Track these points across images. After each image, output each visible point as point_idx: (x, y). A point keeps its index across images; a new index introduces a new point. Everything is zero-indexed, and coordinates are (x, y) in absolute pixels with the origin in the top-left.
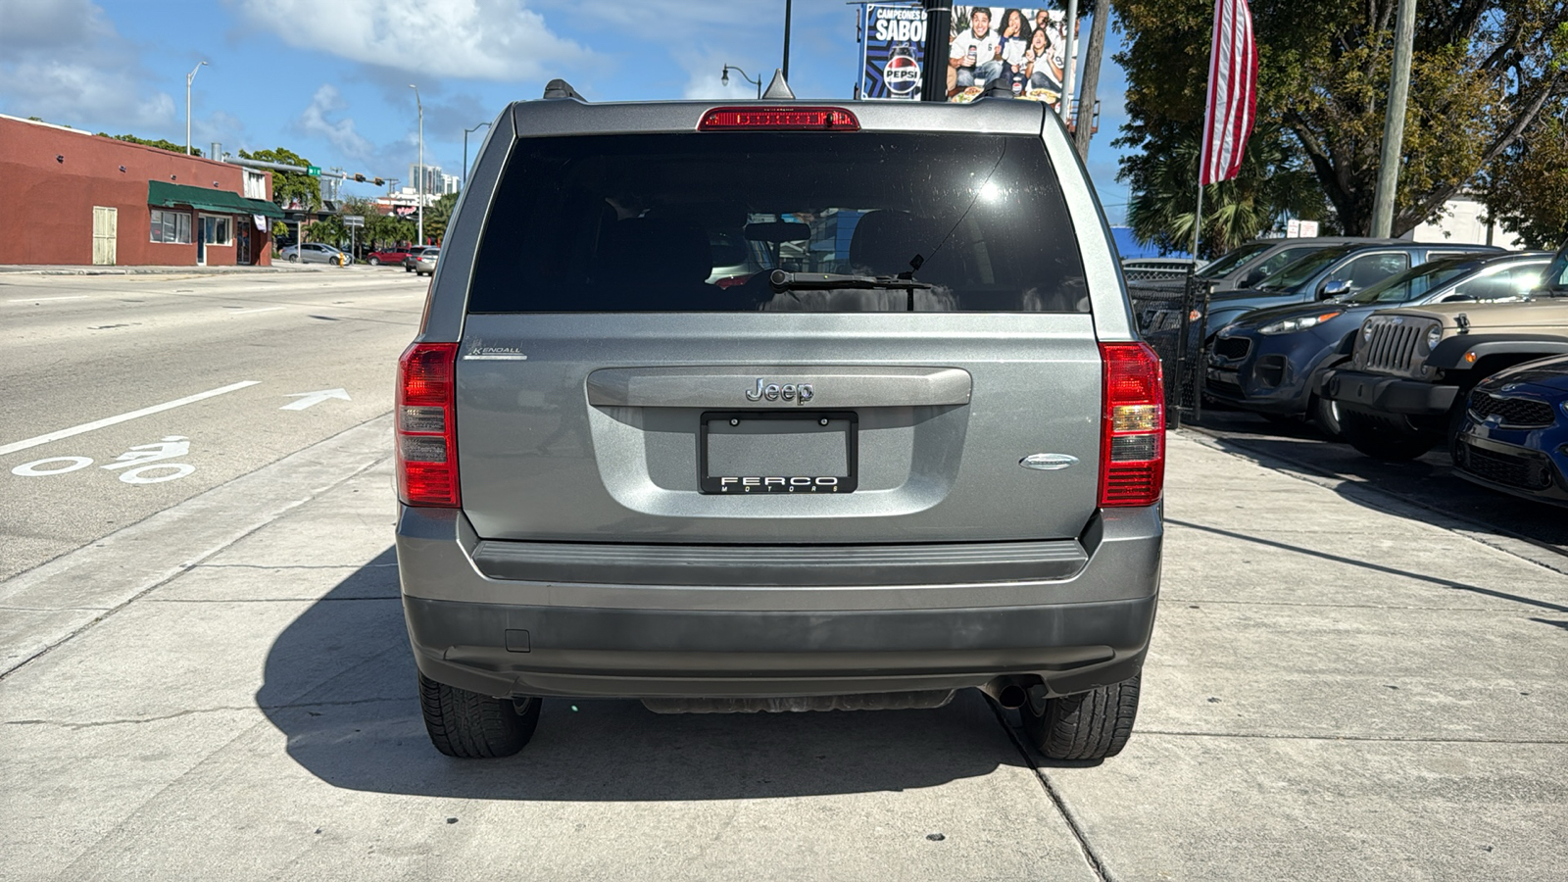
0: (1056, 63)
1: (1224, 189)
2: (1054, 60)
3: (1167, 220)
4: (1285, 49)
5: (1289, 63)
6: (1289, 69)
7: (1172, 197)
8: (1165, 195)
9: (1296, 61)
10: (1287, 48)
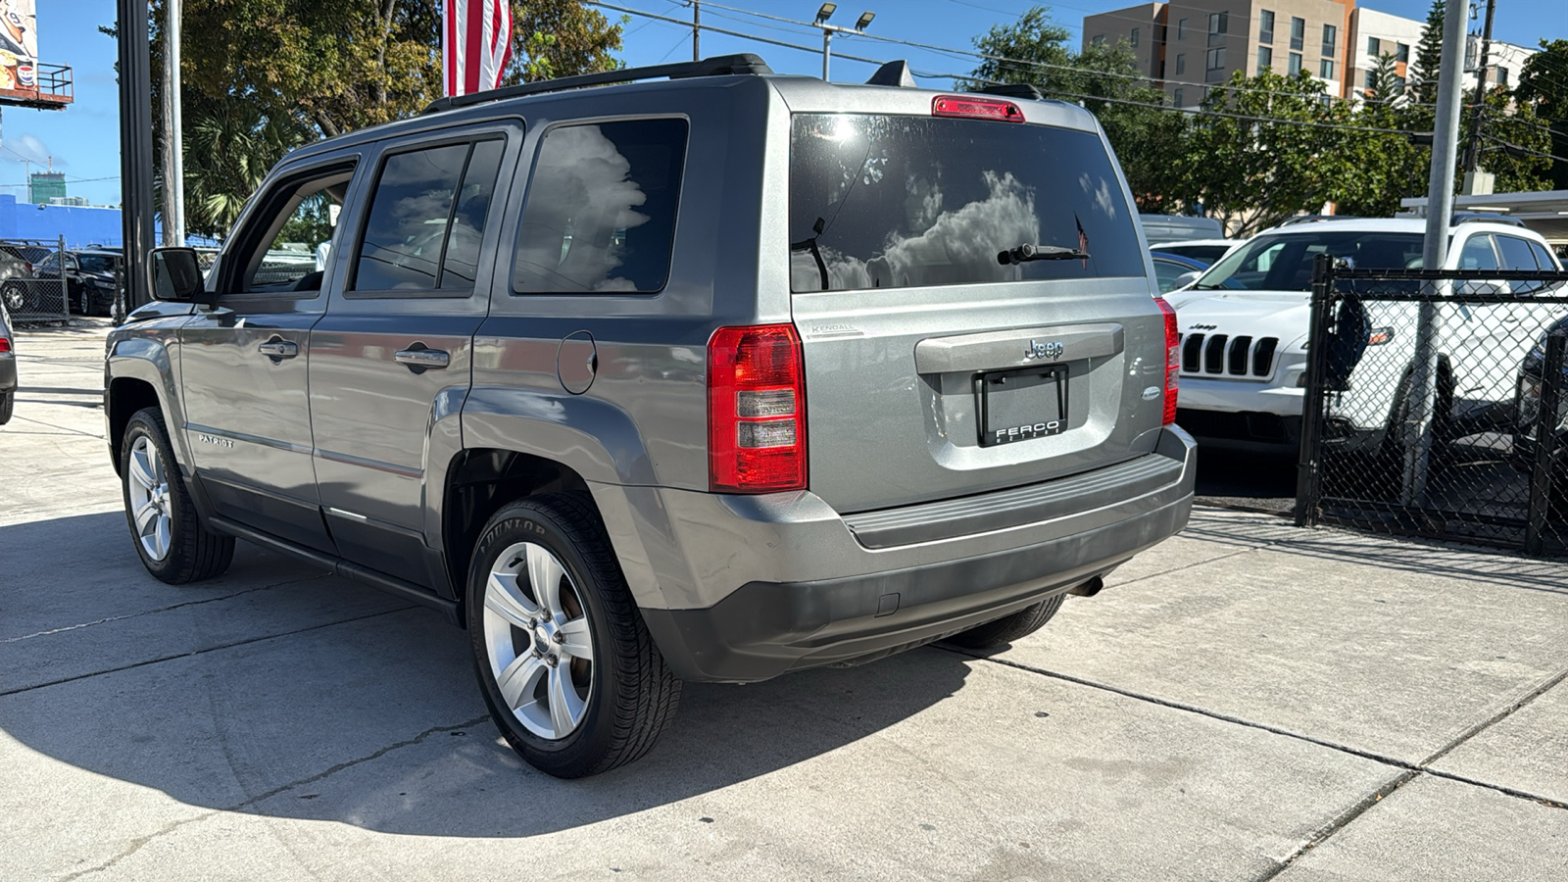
0: (12, 20)
1: (254, 171)
2: (8, 16)
3: (197, 202)
4: (322, 33)
5: (328, 48)
6: (328, 54)
7: (200, 177)
8: (192, 175)
9: (334, 46)
10: (324, 33)
